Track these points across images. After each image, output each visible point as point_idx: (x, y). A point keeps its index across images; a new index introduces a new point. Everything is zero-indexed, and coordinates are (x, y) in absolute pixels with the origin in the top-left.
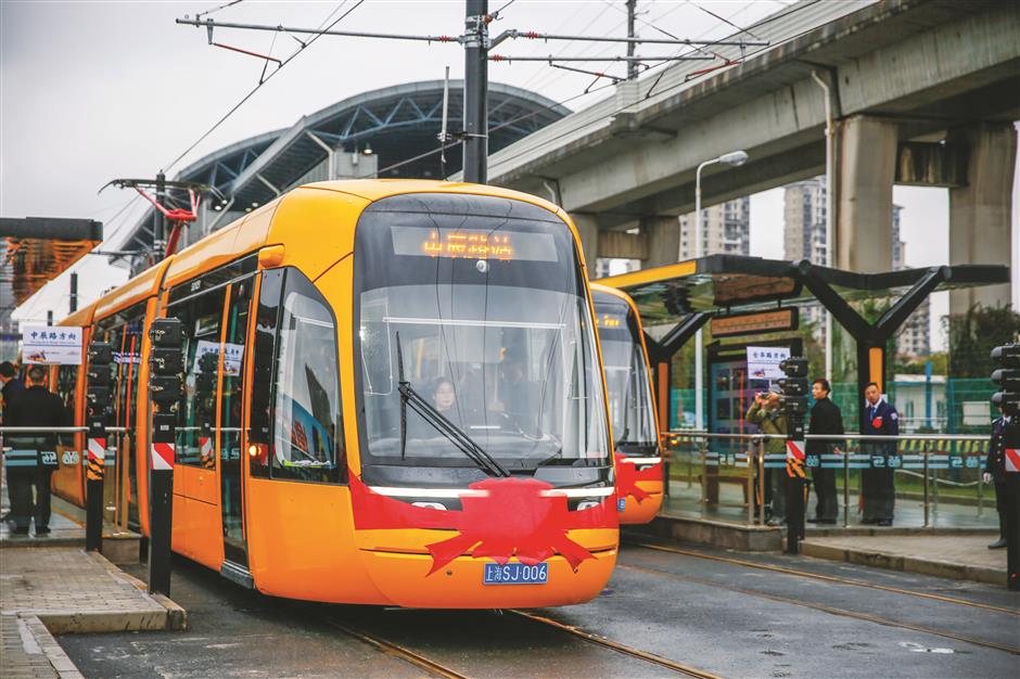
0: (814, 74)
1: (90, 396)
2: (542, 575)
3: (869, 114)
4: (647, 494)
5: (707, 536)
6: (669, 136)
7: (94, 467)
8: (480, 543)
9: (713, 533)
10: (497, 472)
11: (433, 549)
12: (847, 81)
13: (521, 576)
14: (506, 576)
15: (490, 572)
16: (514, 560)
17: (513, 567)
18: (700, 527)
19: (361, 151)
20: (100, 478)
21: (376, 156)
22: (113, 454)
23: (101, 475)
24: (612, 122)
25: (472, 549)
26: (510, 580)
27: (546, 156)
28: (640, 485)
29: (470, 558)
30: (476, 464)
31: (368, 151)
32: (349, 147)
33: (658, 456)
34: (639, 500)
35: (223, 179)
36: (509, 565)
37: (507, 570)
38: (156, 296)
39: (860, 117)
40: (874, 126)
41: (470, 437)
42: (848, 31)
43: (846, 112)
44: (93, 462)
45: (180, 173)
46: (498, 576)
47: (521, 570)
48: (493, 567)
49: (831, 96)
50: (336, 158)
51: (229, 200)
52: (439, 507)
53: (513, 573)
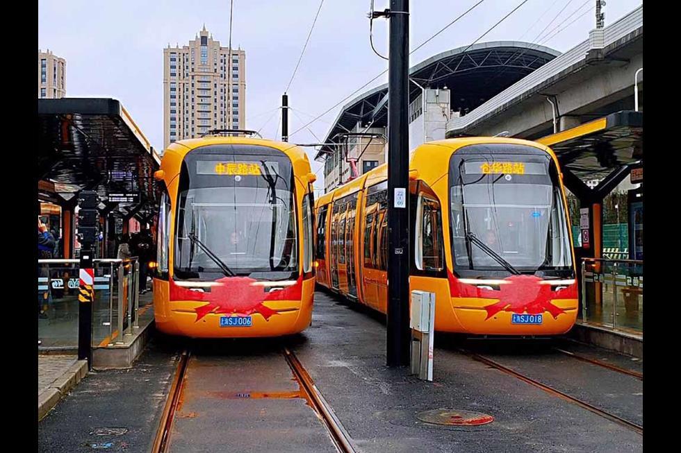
1: (79, 235)
2: (248, 322)
4: (561, 311)
5: (617, 344)
6: (625, 63)
7: (84, 292)
8: (218, 308)
9: (621, 343)
11: (197, 310)
13: (237, 322)
14: (231, 322)
15: (223, 321)
16: (234, 315)
17: (234, 318)
18: (611, 337)
19: (441, 88)
20: (89, 301)
21: (449, 90)
22: (108, 280)
23: (89, 298)
24: (587, 56)
25: (214, 310)
26: (233, 324)
27: (547, 81)
28: (555, 302)
31: (445, 88)
32: (434, 87)
33: (572, 278)
34: (555, 315)
35: (368, 109)
36: (231, 318)
44: (83, 288)
45: (344, 107)
46: (227, 323)
48: (224, 318)
50: (426, 93)
51: (371, 121)
52: (201, 290)
53: (234, 321)
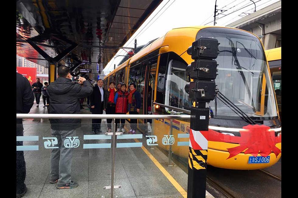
0: (259, 26)
2: (268, 160)
3: (272, 33)
8: (247, 149)
10: (252, 122)
11: (230, 150)
12: (267, 27)
13: (261, 161)
14: (256, 161)
15: (251, 159)
16: (259, 155)
17: (259, 157)
25: (244, 151)
26: (257, 162)
29: (243, 154)
30: (242, 119)
36: (257, 157)
37: (256, 159)
38: (127, 66)
39: (269, 34)
40: (272, 36)
41: (239, 108)
42: (273, 15)
43: (265, 33)
46: (253, 161)
47: (261, 159)
48: (252, 157)
49: (263, 30)
52: (232, 135)
53: (258, 160)
